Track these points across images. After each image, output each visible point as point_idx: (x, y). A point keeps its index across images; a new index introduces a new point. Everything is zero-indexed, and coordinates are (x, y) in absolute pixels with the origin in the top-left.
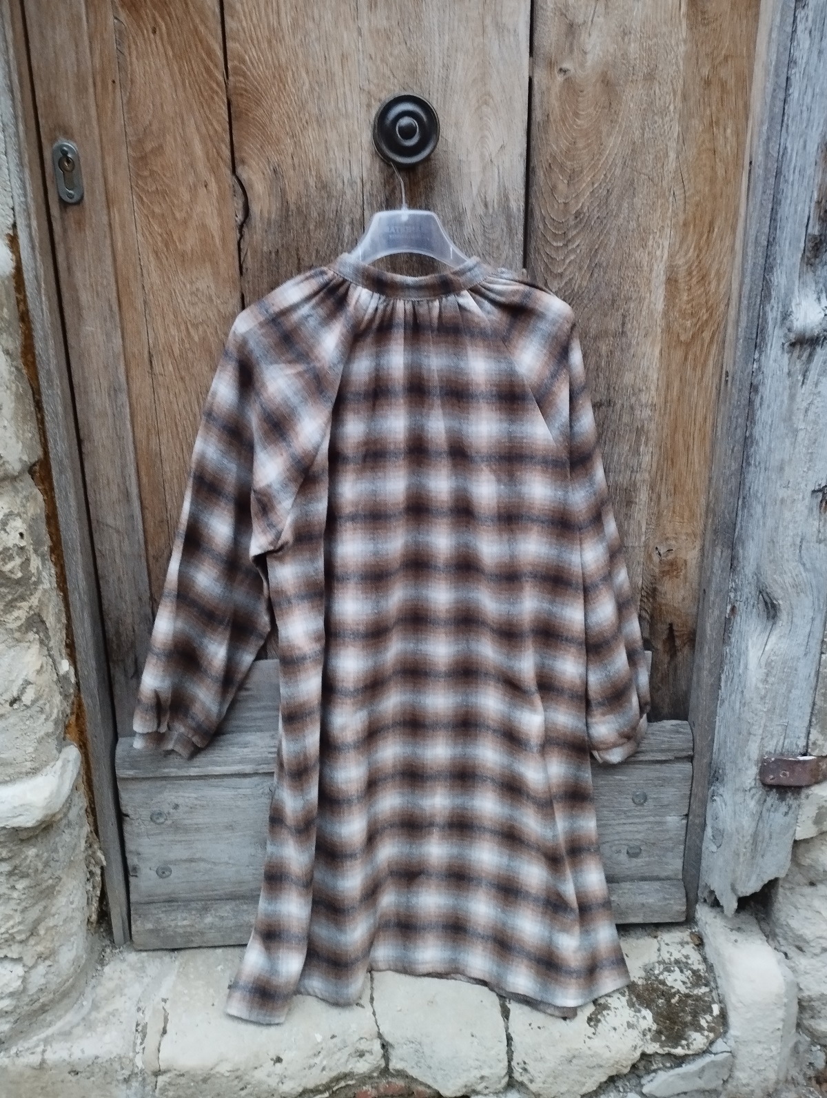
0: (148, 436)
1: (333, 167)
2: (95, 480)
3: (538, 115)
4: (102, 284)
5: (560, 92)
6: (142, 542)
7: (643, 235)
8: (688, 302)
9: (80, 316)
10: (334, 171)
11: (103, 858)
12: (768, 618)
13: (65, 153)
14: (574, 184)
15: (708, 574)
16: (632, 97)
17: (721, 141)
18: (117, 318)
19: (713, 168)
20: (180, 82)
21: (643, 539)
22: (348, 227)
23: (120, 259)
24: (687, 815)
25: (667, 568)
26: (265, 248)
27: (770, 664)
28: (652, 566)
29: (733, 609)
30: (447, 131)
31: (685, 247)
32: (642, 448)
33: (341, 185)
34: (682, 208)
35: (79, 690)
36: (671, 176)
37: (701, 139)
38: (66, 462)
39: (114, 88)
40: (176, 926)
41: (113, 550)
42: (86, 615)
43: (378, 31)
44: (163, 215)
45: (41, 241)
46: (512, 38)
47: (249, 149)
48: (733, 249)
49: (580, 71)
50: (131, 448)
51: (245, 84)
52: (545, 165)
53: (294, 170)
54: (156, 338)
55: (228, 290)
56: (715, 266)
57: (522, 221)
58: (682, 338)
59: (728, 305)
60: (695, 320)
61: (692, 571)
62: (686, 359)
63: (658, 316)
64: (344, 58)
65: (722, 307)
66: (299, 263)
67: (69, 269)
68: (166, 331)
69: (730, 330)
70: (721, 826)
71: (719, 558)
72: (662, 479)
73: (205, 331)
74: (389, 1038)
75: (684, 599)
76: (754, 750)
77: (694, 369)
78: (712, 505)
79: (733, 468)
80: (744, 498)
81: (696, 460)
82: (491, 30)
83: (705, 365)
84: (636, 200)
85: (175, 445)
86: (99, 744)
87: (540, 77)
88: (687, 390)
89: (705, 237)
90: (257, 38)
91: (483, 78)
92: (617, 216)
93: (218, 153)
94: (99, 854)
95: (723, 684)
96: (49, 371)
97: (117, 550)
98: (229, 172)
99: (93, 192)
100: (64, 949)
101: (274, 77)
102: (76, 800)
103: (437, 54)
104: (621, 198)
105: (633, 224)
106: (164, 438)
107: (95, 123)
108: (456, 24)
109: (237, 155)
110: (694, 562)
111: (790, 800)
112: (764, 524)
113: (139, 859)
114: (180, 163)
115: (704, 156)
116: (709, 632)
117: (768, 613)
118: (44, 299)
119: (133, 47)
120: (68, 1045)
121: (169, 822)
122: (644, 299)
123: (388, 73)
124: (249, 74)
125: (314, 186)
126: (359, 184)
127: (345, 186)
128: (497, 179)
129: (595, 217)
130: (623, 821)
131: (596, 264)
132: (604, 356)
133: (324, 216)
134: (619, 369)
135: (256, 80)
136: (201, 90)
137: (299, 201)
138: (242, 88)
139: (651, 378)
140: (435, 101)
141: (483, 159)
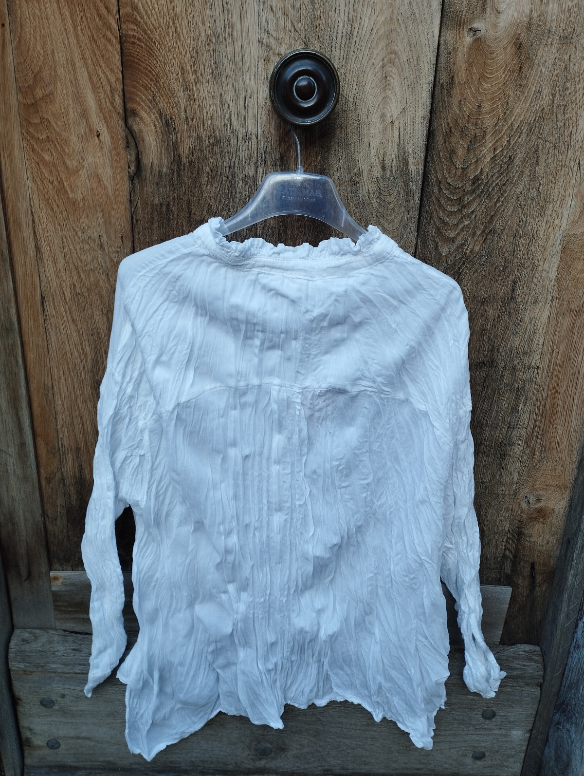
0: (40, 372)
1: (227, 122)
3: (444, 78)
5: (468, 53)
6: (36, 467)
7: (543, 204)
10: (228, 127)
14: (474, 149)
16: (545, 61)
20: (72, 30)
21: (513, 488)
22: (241, 183)
24: (531, 731)
25: (534, 515)
26: (156, 201)
28: (519, 513)
30: (348, 90)
32: (521, 407)
33: (236, 141)
36: (578, 145)
39: (4, 32)
44: (54, 163)
47: (141, 101)
49: (491, 32)
50: (23, 383)
51: (137, 32)
52: (445, 129)
53: (187, 124)
54: (48, 281)
55: (120, 240)
57: (420, 186)
58: (573, 306)
61: (559, 520)
63: (550, 284)
64: (243, 7)
66: (190, 217)
68: (57, 276)
70: (565, 756)
72: (537, 436)
73: (96, 278)
75: (547, 543)
84: (538, 168)
85: (66, 380)
87: (448, 36)
91: (391, 35)
92: (517, 183)
93: (111, 103)
98: (121, 123)
101: (169, 26)
103: (343, 7)
104: (523, 166)
105: (534, 192)
109: (129, 106)
110: (562, 511)
113: (32, 734)
114: (71, 113)
121: (57, 707)
122: (538, 266)
123: (289, 26)
124: (142, 21)
125: (207, 141)
126: (254, 141)
127: (240, 142)
128: (397, 141)
129: (494, 184)
130: (471, 732)
131: (491, 230)
132: (491, 319)
133: (217, 171)
134: (505, 333)
135: (149, 28)
136: (93, 36)
137: (191, 156)
138: (134, 37)
139: (536, 343)
140: (337, 58)
141: (384, 120)
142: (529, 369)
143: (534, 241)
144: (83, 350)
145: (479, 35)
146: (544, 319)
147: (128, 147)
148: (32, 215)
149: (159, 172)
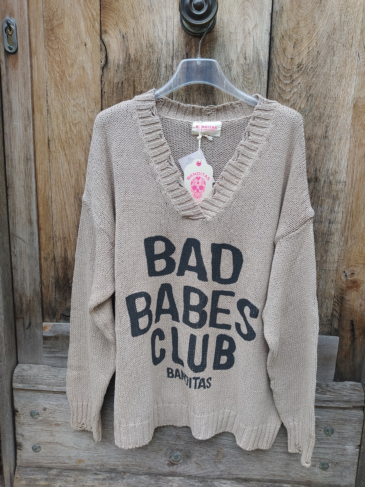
0: (45, 187)
1: (157, 34)
2: (14, 211)
3: (277, 7)
7: (340, 79)
9: (12, 117)
10: (157, 38)
13: (9, 25)
14: (297, 48)
18: (31, 118)
21: (336, 266)
22: (163, 69)
23: (35, 85)
24: (360, 446)
25: (351, 285)
26: (115, 81)
28: (340, 283)
32: (337, 208)
33: (161, 45)
41: (21, 252)
44: (61, 61)
47: (109, 25)
50: (34, 193)
52: (280, 36)
53: (134, 36)
54: (52, 131)
55: (94, 104)
57: (267, 69)
63: (348, 127)
66: (134, 90)
67: (8, 90)
68: (58, 127)
72: (348, 228)
73: (80, 128)
75: (361, 306)
84: (335, 58)
92: (323, 67)
93: (93, 27)
98: (99, 38)
99: (23, 48)
104: (326, 57)
105: (333, 72)
106: (54, 189)
107: (26, 9)
109: (103, 28)
113: (23, 439)
114: (71, 33)
121: (41, 418)
122: (340, 117)
125: (145, 45)
126: (171, 45)
127: (163, 46)
128: (252, 43)
129: (310, 67)
131: (310, 95)
132: (314, 150)
133: (150, 63)
134: (323, 159)
137: (136, 54)
139: (343, 165)
141: (245, 32)
142: (340, 182)
143: (336, 101)
144: (70, 174)
146: (347, 150)
147: (101, 51)
148: (47, 91)
149: (118, 64)
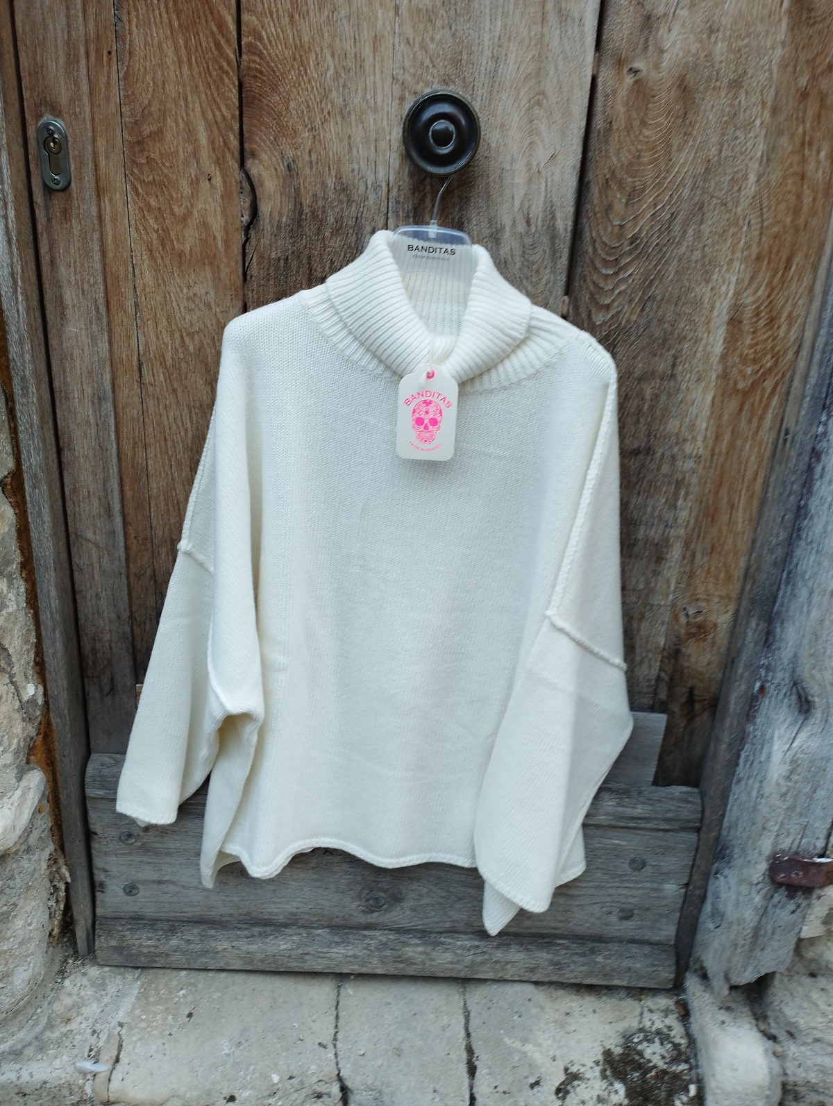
0: (134, 448)
1: (356, 167)
2: (75, 491)
3: (599, 122)
4: (89, 282)
5: (627, 95)
6: (123, 559)
7: (708, 268)
8: (751, 346)
9: (63, 316)
10: (356, 173)
11: (67, 874)
12: (800, 711)
13: (51, 134)
14: (633, 204)
15: (739, 644)
16: (712, 107)
17: (812, 165)
18: (105, 321)
19: (799, 196)
20: (185, 59)
21: (671, 597)
23: (110, 255)
24: (687, 885)
25: (694, 630)
26: (273, 255)
27: (796, 761)
28: (676, 627)
29: (762, 688)
30: (490, 135)
31: (755, 285)
32: (680, 502)
33: (363, 188)
34: (757, 240)
35: (48, 709)
36: (748, 201)
37: (789, 161)
38: (41, 475)
39: (110, 60)
40: (140, 946)
41: (92, 565)
42: (58, 635)
43: (419, 11)
44: (159, 209)
45: (19, 233)
46: (576, 29)
47: (261, 141)
48: (811, 290)
49: (653, 73)
50: (115, 460)
51: (260, 64)
52: (601, 180)
53: (311, 168)
54: (147, 345)
55: (229, 298)
56: (788, 309)
57: (568, 244)
58: (741, 386)
59: (797, 353)
60: (757, 367)
61: (722, 636)
62: (741, 410)
63: (715, 360)
64: (376, 40)
65: (790, 355)
66: (310, 274)
67: (52, 262)
68: (157, 338)
69: (796, 383)
70: (721, 907)
71: (752, 631)
72: (698, 537)
73: (201, 341)
74: (349, 1083)
75: (709, 664)
76: (766, 845)
77: (750, 421)
78: (752, 570)
79: (781, 538)
80: (789, 573)
81: (740, 520)
82: (552, 18)
83: (761, 419)
84: (703, 227)
85: (163, 460)
86: (68, 764)
87: (606, 75)
88: (739, 443)
89: (780, 274)
90: (277, 11)
91: (539, 74)
92: (679, 243)
93: (225, 143)
94: (64, 871)
95: (741, 761)
96: (23, 379)
97: (96, 566)
98: (236, 166)
99: (81, 179)
100: (20, 969)
101: (295, 59)
102: (38, 822)
103: (486, 42)
104: (686, 224)
105: (697, 255)
106: (151, 452)
107: (86, 100)
108: (512, 7)
109: (246, 146)
110: (725, 626)
111: (800, 899)
112: (809, 612)
113: (106, 876)
114: (181, 152)
115: (790, 181)
116: (732, 706)
117: (801, 706)
118: (20, 299)
119: (133, 13)
120: (17, 1067)
121: (139, 844)
122: (701, 339)
123: (427, 62)
124: (265, 52)
125: (333, 188)
126: (385, 189)
127: (369, 190)
128: (543, 194)
129: (654, 245)
130: (617, 884)
131: (650, 297)
133: (342, 223)
134: (664, 415)
135: (273, 60)
136: (208, 67)
137: (314, 204)
138: (257, 69)
140: (479, 99)
141: (530, 169)
142: (690, 457)
143: (697, 310)
144: (183, 424)
145: (639, 76)
146: (707, 401)
147: (242, 192)
148: (133, 267)
149: (278, 221)
